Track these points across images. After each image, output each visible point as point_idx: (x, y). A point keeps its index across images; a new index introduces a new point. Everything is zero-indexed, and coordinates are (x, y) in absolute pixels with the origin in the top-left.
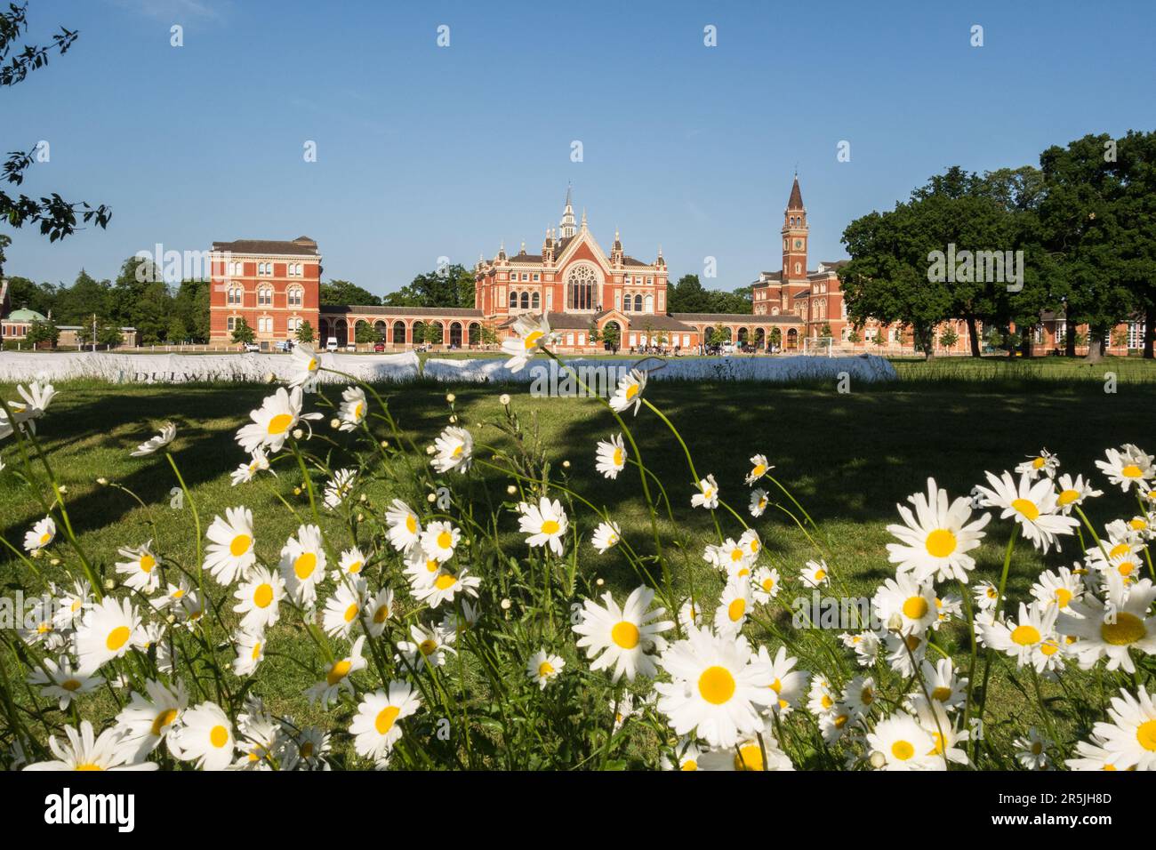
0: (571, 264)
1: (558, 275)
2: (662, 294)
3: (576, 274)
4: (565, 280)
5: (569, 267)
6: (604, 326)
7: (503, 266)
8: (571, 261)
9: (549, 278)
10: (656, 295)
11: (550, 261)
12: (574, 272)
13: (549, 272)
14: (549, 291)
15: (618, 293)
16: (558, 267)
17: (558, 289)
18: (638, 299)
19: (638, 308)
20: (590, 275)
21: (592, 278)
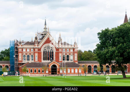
0: (44, 45)
1: (39, 50)
2: (76, 54)
3: (46, 49)
4: (42, 51)
5: (43, 46)
6: (51, 66)
7: (20, 46)
8: (44, 44)
9: (36, 50)
10: (74, 55)
11: (36, 45)
12: (45, 48)
13: (36, 48)
14: (36, 54)
15: (60, 55)
16: (40, 47)
17: (39, 54)
18: (68, 56)
19: (68, 60)
20: (51, 49)
21: (51, 50)
